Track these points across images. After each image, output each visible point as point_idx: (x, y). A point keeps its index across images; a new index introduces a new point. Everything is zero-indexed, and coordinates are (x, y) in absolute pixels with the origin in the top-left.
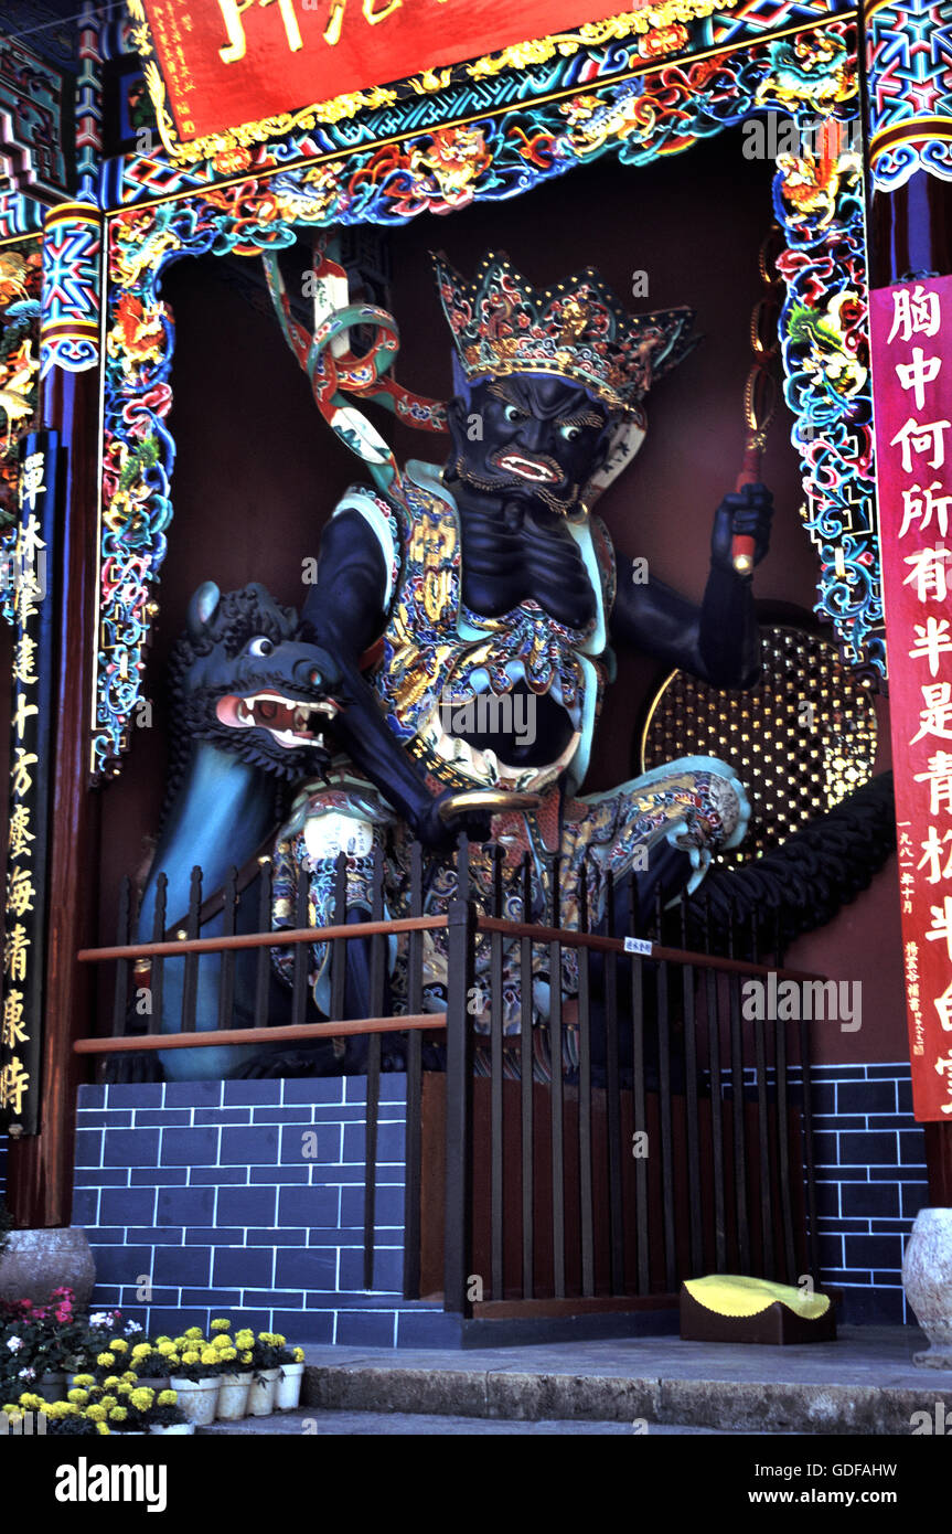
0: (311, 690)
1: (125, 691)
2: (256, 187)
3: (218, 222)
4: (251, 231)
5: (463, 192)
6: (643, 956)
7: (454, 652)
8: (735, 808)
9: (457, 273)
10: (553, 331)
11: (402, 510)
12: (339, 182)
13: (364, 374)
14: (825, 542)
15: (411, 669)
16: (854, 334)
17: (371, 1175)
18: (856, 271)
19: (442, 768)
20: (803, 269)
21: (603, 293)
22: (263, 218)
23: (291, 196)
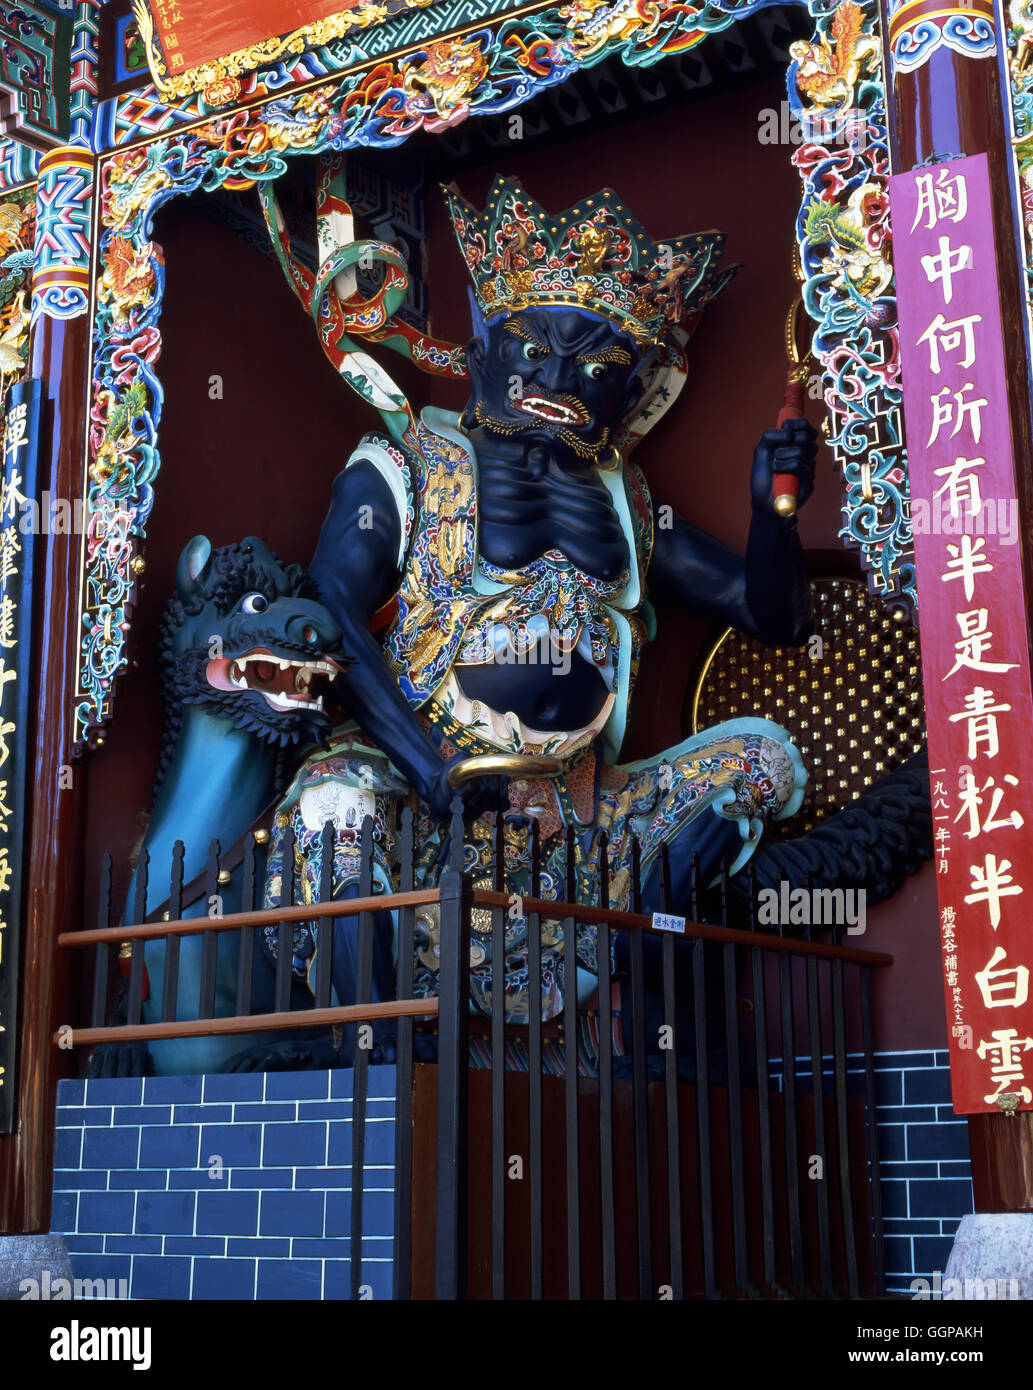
0: (305, 648)
1: (109, 653)
2: (247, 118)
3: (209, 156)
4: (241, 162)
5: (458, 106)
6: (675, 934)
7: (470, 608)
8: (789, 774)
9: (469, 205)
10: (571, 260)
11: (417, 459)
12: (330, 107)
13: (373, 316)
14: (850, 459)
15: (426, 628)
16: (878, 228)
17: (358, 1178)
18: (879, 160)
19: (460, 733)
20: (821, 163)
21: (622, 216)
22: (253, 149)
23: (282, 124)
